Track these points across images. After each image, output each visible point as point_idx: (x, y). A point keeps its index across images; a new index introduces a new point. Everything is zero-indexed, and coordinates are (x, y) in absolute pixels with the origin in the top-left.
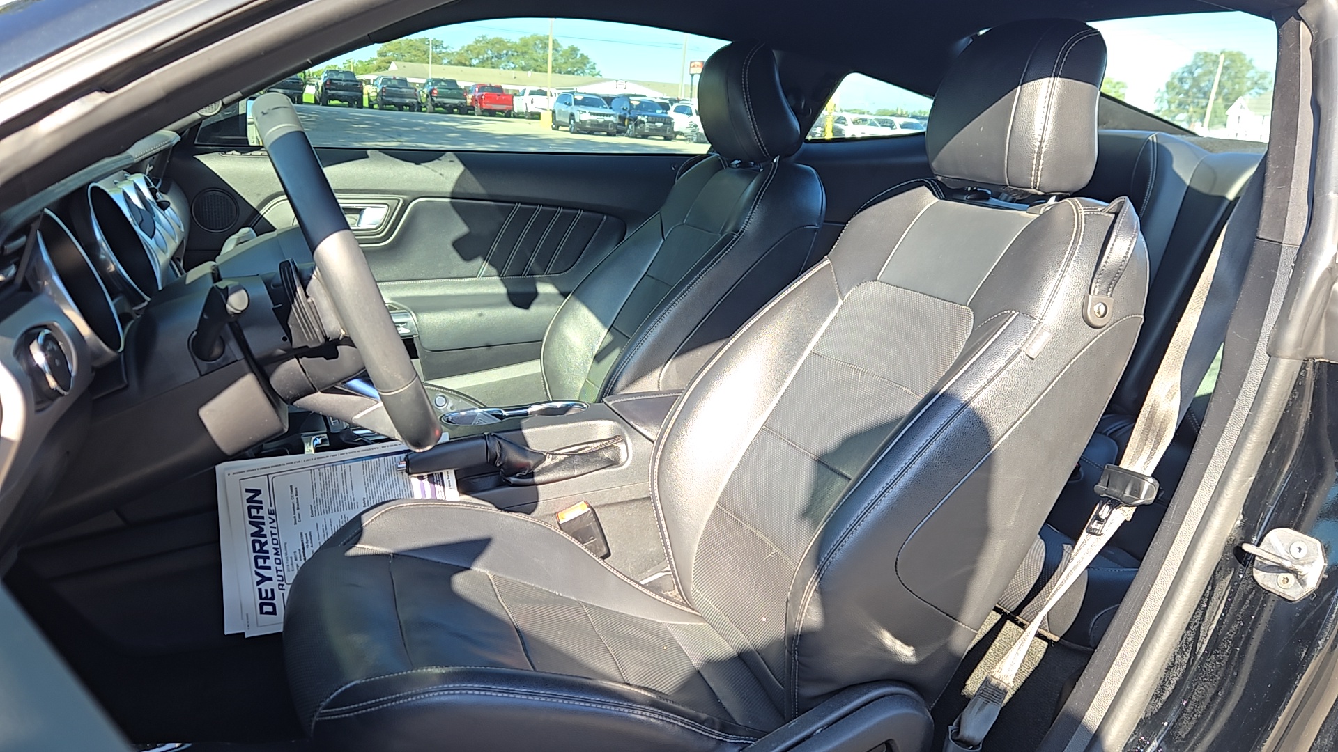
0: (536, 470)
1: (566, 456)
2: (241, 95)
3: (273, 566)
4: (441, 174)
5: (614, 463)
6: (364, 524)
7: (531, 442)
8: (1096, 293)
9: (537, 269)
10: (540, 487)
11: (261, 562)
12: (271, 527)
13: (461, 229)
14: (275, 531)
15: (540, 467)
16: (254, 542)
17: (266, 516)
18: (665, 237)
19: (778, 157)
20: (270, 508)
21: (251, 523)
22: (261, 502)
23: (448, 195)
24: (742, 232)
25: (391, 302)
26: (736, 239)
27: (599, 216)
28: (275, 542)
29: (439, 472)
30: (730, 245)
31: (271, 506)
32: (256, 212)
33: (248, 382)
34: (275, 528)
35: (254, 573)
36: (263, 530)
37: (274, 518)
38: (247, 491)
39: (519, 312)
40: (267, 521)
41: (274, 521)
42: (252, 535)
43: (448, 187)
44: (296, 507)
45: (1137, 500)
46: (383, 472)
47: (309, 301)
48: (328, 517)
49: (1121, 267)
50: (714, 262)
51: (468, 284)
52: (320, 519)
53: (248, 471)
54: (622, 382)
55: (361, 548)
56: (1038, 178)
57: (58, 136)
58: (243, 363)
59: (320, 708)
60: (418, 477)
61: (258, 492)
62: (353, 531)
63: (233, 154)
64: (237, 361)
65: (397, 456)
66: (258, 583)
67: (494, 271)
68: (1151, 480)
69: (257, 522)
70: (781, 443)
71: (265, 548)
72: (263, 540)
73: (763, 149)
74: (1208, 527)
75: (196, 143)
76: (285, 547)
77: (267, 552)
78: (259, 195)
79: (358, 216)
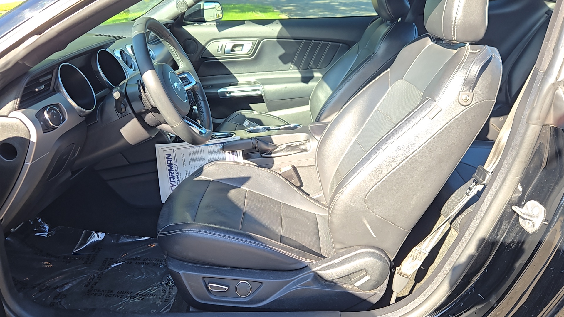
0: (273, 152)
1: (286, 147)
2: (194, 3)
3: (176, 181)
4: (273, 30)
5: (305, 150)
6: (204, 169)
7: (274, 141)
8: (464, 91)
9: (314, 67)
10: (274, 158)
11: (172, 180)
12: (175, 168)
13: (282, 51)
14: (176, 169)
15: (275, 151)
16: (169, 172)
17: (174, 164)
18: (359, 54)
19: (401, 18)
20: (175, 161)
21: (168, 166)
22: (171, 159)
23: (276, 38)
24: (376, 54)
25: (255, 81)
26: (373, 57)
27: (338, 44)
28: (177, 173)
29: (236, 151)
30: (370, 59)
31: (175, 160)
33: (135, 121)
34: (176, 168)
35: (170, 183)
36: (172, 168)
37: (176, 165)
38: (166, 155)
39: (304, 85)
40: (174, 165)
41: (176, 166)
42: (169, 170)
43: (276, 34)
44: (184, 161)
45: (483, 182)
46: (215, 150)
47: (146, 94)
48: (196, 165)
49: (474, 79)
50: (363, 67)
51: (286, 73)
52: (193, 166)
53: (166, 148)
54: (323, 117)
55: (201, 177)
56: (455, 36)
58: (133, 114)
59: (160, 232)
60: (228, 152)
61: (170, 155)
62: (200, 171)
63: (196, 25)
64: (130, 113)
65: (221, 144)
66: (171, 187)
67: (296, 68)
68: (490, 174)
69: (170, 166)
71: (173, 175)
72: (173, 172)
73: (392, 16)
75: (184, 21)
76: (180, 175)
77: (174, 176)
79: (241, 47)
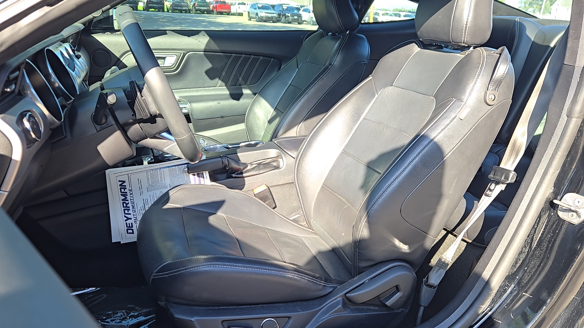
0: (244, 171)
1: (257, 165)
2: (110, 7)
3: (132, 213)
4: (199, 41)
5: (277, 167)
6: (170, 195)
7: (241, 159)
8: (490, 90)
9: (243, 83)
10: (245, 178)
11: (126, 212)
12: (130, 197)
13: (209, 65)
14: (132, 198)
15: (245, 170)
16: (123, 203)
17: (128, 192)
18: (299, 68)
19: (349, 31)
20: (130, 189)
21: (121, 195)
22: (125, 186)
23: (203, 50)
24: (333, 65)
25: (179, 98)
26: (330, 68)
27: (270, 59)
28: (132, 203)
29: (202, 172)
30: (328, 71)
31: (130, 187)
32: (119, 59)
33: (118, 134)
34: (132, 197)
35: (124, 216)
36: (127, 198)
37: (132, 193)
38: (119, 181)
39: (235, 102)
40: (128, 194)
41: (131, 194)
42: (122, 200)
43: (203, 47)
44: (140, 188)
45: (507, 181)
46: (178, 172)
47: (143, 98)
48: (155, 192)
49: (502, 78)
50: (321, 78)
51: (213, 90)
52: (151, 193)
53: (119, 173)
54: (281, 132)
55: (169, 205)
56: (465, 38)
57: (30, 26)
58: (115, 126)
59: (154, 273)
60: (193, 175)
61: (124, 182)
62: (165, 198)
63: (108, 34)
64: (112, 125)
65: (184, 166)
66: (126, 221)
67: (224, 84)
68: (514, 172)
69: (124, 195)
70: (350, 158)
71: (128, 206)
72: (127, 202)
73: (342, 27)
74: (538, 193)
75: (91, 29)
76: (137, 205)
77: (129, 207)
78: (120, 51)
79: (163, 60)
